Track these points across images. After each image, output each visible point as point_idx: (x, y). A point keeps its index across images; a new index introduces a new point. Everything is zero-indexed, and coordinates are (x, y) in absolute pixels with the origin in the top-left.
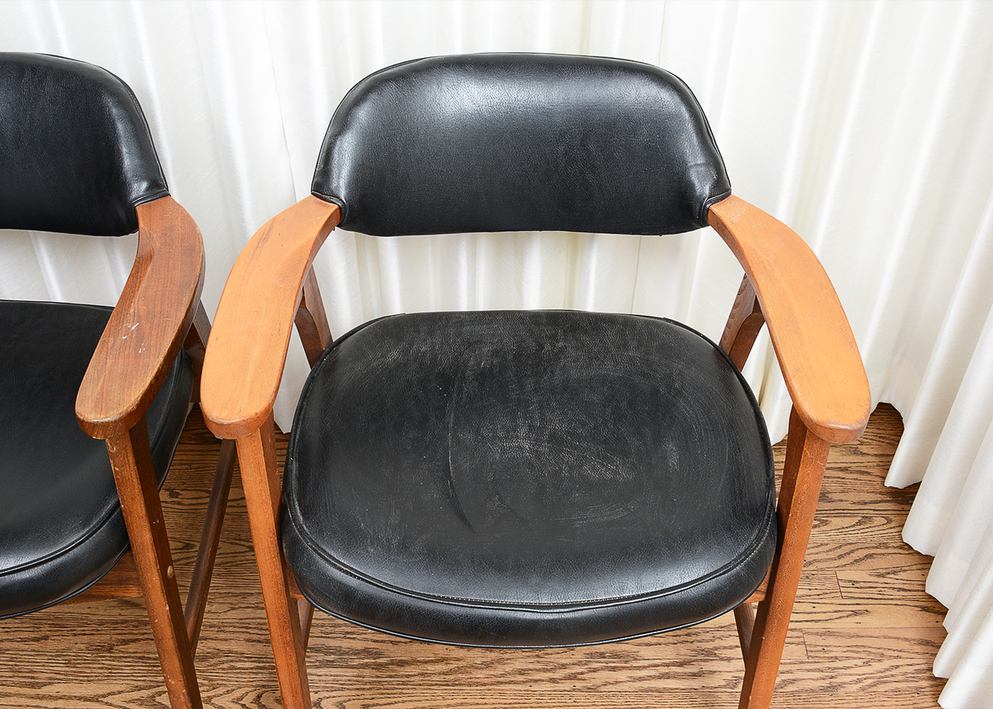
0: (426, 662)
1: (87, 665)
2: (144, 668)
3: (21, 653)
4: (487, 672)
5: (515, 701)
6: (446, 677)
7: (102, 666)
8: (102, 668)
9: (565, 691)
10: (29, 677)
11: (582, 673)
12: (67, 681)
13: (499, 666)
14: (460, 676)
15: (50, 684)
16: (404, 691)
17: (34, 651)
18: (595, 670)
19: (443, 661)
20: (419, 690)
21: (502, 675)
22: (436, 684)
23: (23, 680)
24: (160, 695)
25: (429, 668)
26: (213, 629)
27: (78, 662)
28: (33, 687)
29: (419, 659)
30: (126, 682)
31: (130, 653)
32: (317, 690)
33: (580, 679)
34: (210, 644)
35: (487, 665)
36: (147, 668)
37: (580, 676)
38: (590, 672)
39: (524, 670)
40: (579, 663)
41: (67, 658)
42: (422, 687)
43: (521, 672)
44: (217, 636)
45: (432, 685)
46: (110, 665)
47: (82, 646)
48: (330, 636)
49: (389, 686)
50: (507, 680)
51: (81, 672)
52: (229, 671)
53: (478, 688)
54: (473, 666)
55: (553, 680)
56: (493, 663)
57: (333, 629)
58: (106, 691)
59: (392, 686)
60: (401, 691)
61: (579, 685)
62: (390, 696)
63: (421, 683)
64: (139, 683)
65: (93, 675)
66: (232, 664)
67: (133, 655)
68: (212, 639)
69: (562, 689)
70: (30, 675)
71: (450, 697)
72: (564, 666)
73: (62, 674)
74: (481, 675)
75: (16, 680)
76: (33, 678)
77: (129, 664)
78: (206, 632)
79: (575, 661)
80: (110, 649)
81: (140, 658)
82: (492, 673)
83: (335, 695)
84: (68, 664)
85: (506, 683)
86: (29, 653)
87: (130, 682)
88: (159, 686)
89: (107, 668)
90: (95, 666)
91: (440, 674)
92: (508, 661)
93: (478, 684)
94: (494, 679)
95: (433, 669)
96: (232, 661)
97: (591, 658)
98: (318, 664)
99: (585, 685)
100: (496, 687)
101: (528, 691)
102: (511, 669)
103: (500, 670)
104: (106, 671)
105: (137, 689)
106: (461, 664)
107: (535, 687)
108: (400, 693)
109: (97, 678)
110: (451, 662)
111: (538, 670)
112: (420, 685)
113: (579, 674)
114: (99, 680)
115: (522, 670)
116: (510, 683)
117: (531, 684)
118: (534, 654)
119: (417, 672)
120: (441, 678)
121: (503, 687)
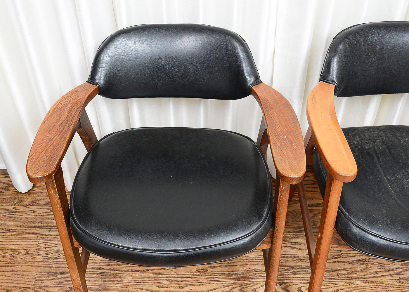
0: (338, 270)
1: (199, 278)
2: (224, 278)
3: (170, 274)
4: (363, 273)
5: (378, 284)
6: (347, 276)
7: (206, 278)
8: (206, 279)
9: (396, 279)
10: (177, 284)
11: (401, 272)
12: (193, 285)
13: (367, 271)
14: (353, 275)
15: (187, 286)
16: (333, 282)
17: (175, 273)
18: (406, 271)
19: (344, 270)
20: (338, 282)
21: (370, 274)
22: (345, 279)
23: (175, 285)
24: (234, 289)
25: (339, 273)
26: (247, 260)
27: (195, 276)
28: (180, 288)
29: (334, 269)
30: (218, 284)
31: (215, 272)
32: (297, 284)
33: (401, 274)
34: (247, 267)
35: (363, 270)
36: (225, 278)
37: (401, 273)
38: (404, 271)
39: (378, 272)
40: (398, 268)
41: (190, 275)
42: (340, 280)
43: (377, 273)
44: (249, 263)
45: (343, 279)
46: (209, 277)
47: (195, 270)
48: (295, 261)
49: (326, 281)
50: (372, 276)
51: (198, 281)
52: (259, 278)
53: (362, 280)
54: (357, 271)
55: (390, 275)
56: (364, 270)
57: (295, 258)
58: (211, 288)
59: (327, 281)
60: (331, 282)
61: (401, 277)
62: (328, 285)
63: (338, 279)
64: (224, 284)
65: (203, 282)
66: (259, 275)
67: (217, 273)
68: (248, 265)
69: (395, 279)
70: (177, 283)
71: (352, 284)
72: (393, 269)
73: (190, 282)
74: (361, 274)
75: (172, 285)
76: (179, 284)
77: (217, 277)
78: (244, 262)
79: (396, 267)
80: (207, 271)
81: (220, 274)
82: (365, 273)
83: (305, 285)
84: (191, 277)
85: (372, 277)
86: (174, 274)
87: (220, 284)
88: (232, 285)
89: (208, 279)
90: (203, 278)
91: (345, 275)
92: (370, 268)
93: (361, 278)
94: (367, 276)
95: (341, 273)
96: (259, 273)
97: (403, 266)
98: (294, 273)
99: (404, 276)
100: (369, 279)
101: (382, 280)
102: (372, 271)
103: (368, 272)
104: (208, 280)
105: (224, 286)
106: (352, 270)
107: (384, 278)
108: (332, 283)
109: (205, 283)
110: (348, 270)
111: (383, 272)
112: (338, 280)
113: (400, 272)
114: (206, 284)
115: (377, 272)
116: (374, 277)
117: (382, 277)
118: (380, 265)
119: (335, 274)
120: (346, 276)
121: (372, 279)
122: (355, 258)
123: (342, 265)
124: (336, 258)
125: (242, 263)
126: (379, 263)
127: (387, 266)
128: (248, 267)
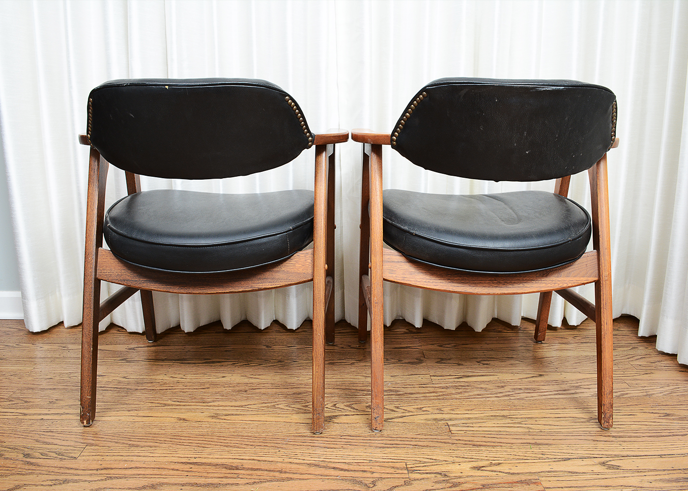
0: (425, 393)
8: (242, 397)
9: (505, 400)
10: (201, 400)
14: (445, 396)
15: (214, 402)
19: (434, 392)
20: (425, 401)
21: (468, 396)
22: (433, 399)
25: (427, 395)
28: (204, 403)
29: (420, 392)
30: (257, 401)
35: (459, 393)
36: (268, 397)
43: (478, 395)
45: (431, 400)
46: (247, 396)
50: (472, 397)
51: (231, 398)
53: (457, 400)
54: (451, 394)
56: (461, 392)
61: (512, 398)
65: (238, 399)
69: (503, 399)
71: (443, 403)
73: (220, 399)
74: (458, 396)
76: (203, 400)
80: (246, 391)
82: (462, 395)
86: (200, 393)
87: (259, 401)
90: (238, 396)
94: (464, 397)
95: (429, 395)
100: (467, 400)
101: (485, 400)
103: (466, 394)
104: (244, 398)
106: (444, 393)
107: (488, 399)
110: (438, 393)
114: (241, 401)
116: (474, 398)
119: (421, 396)
120: (436, 397)
121: (471, 399)
122: (451, 385)
123: (432, 390)
124: (425, 384)
125: (296, 387)
126: (482, 388)
127: (494, 390)
128: (302, 389)
